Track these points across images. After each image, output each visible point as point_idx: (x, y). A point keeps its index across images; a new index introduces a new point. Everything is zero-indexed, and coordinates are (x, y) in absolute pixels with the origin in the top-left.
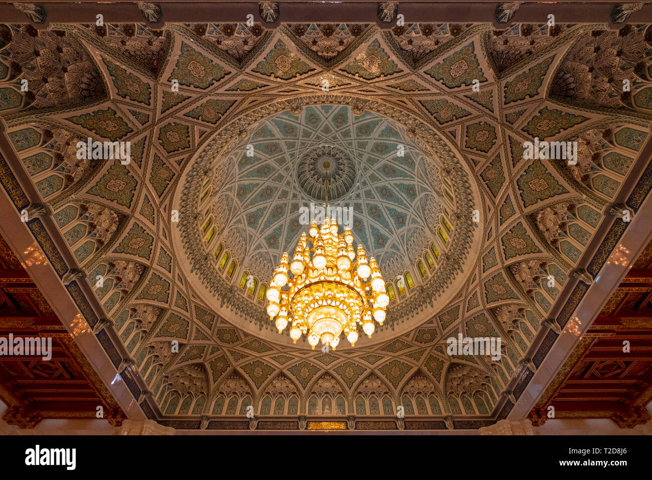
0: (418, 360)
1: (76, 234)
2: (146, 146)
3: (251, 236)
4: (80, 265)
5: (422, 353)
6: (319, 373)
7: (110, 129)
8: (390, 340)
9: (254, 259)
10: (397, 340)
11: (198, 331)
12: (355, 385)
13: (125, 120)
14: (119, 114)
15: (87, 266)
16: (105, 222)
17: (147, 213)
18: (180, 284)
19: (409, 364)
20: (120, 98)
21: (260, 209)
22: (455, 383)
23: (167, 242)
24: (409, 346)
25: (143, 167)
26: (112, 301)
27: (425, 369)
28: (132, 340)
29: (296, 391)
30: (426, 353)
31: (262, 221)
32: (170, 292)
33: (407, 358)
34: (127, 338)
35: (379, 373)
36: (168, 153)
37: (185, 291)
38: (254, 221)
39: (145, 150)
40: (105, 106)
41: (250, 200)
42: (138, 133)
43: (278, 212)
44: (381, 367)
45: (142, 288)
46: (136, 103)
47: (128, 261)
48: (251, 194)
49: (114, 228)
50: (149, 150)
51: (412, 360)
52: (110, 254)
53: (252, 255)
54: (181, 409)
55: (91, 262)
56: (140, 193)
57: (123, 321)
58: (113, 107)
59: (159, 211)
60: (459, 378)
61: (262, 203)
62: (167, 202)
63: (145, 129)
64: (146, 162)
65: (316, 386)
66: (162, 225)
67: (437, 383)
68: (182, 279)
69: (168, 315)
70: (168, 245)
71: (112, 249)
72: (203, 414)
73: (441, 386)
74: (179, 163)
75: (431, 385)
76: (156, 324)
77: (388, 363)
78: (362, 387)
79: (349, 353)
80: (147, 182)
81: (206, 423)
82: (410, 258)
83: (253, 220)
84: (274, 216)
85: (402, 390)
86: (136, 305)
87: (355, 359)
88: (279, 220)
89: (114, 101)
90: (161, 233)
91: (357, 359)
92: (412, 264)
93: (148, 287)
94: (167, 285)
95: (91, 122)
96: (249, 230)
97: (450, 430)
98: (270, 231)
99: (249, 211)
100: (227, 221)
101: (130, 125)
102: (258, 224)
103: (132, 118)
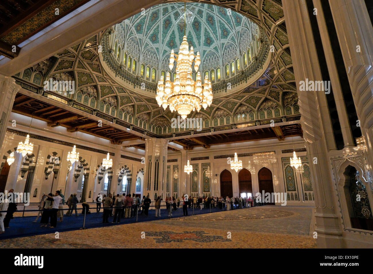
0: (264, 94)
1: (86, 100)
2: (81, 62)
3: (157, 49)
4: (95, 108)
5: (265, 90)
6: (215, 109)
7: (67, 65)
8: (245, 88)
9: (164, 62)
10: (249, 88)
11: (152, 106)
12: (234, 110)
13: (68, 60)
14: (65, 60)
15: (97, 107)
16: (91, 90)
17: (101, 80)
18: (133, 95)
19: (260, 96)
20: (61, 56)
21: (155, 29)
22: (289, 100)
23: (116, 85)
24: (257, 89)
25: (87, 69)
26: (113, 112)
27: (269, 97)
28: (129, 118)
29: (206, 118)
30: (268, 90)
31: (160, 36)
32: (131, 99)
33: (258, 94)
34: (127, 119)
35: (245, 103)
36: (90, 60)
37: (137, 96)
38: (156, 38)
39: (82, 64)
40: (59, 60)
41: (146, 28)
42: (76, 61)
43: (168, 23)
44: (245, 100)
45: (120, 103)
46: (66, 54)
47: (108, 97)
48: (145, 25)
49: (95, 91)
50: (84, 63)
51: (261, 94)
52: (101, 99)
53: (162, 60)
54: (163, 132)
55: (97, 105)
56: (93, 77)
57: (122, 115)
58: (62, 59)
59: (105, 77)
60: (291, 97)
61: (155, 24)
62: (104, 73)
63: (76, 59)
64: (87, 67)
65: (215, 114)
66: (110, 81)
67: (278, 102)
68: (132, 93)
69: (136, 106)
70: (117, 85)
71: (100, 97)
72: (172, 132)
73: (280, 103)
74: (97, 60)
75: (275, 103)
76: (134, 110)
77: (248, 98)
78: (238, 110)
79: (227, 98)
80: (93, 72)
81: (174, 135)
82: (223, 61)
83: (154, 38)
84: (166, 28)
85: (259, 108)
86: (122, 108)
87: (231, 99)
88: (170, 29)
89: (60, 58)
90: (111, 83)
91: (232, 99)
92: (223, 65)
93: (122, 101)
94: (128, 97)
95: (60, 67)
96: (155, 46)
97: (284, 122)
98: (168, 39)
99: (149, 35)
100: (139, 51)
101: (71, 60)
102: (158, 39)
103: (70, 58)
